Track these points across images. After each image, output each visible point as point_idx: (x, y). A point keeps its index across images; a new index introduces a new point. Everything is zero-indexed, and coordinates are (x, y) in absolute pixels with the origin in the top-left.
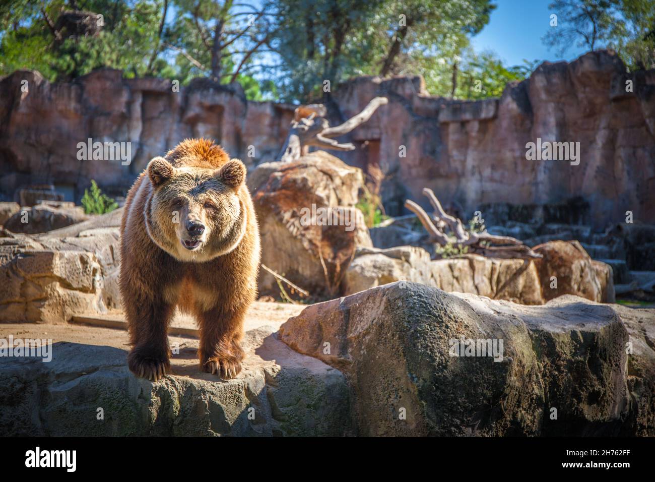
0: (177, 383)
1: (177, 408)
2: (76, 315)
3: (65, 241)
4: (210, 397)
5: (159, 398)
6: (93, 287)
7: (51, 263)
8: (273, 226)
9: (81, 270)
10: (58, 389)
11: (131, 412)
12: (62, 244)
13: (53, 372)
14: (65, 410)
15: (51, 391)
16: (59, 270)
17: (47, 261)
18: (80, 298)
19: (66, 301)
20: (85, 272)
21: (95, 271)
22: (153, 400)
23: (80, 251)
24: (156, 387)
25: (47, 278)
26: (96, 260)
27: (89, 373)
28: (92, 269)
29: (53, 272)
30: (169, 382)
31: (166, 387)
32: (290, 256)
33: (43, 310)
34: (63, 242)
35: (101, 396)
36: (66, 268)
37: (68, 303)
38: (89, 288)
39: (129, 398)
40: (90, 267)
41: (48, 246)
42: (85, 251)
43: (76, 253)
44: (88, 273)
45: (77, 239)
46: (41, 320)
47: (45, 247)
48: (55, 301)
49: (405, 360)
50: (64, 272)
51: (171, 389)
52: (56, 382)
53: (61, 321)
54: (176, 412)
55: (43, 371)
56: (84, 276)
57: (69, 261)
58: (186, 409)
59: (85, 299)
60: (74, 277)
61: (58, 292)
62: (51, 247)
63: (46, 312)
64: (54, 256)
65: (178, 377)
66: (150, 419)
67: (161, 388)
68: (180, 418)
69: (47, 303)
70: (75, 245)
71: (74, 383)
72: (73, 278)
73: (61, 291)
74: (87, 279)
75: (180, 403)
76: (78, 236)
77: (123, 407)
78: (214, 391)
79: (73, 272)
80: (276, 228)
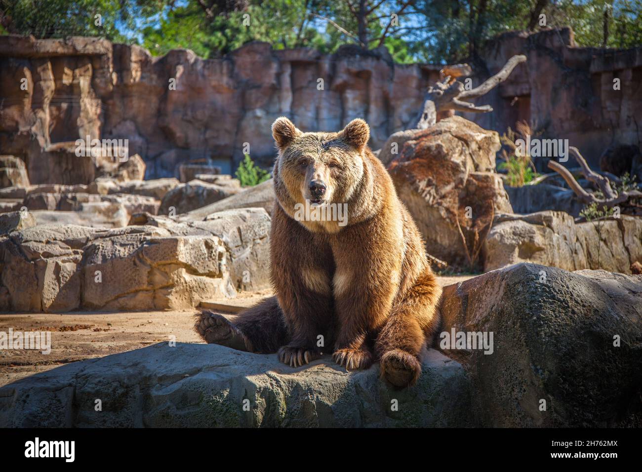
0: (282, 383)
1: (283, 410)
2: (203, 301)
3: (193, 225)
4: (317, 397)
5: (264, 400)
6: (220, 271)
7: (176, 250)
8: (408, 195)
9: (207, 256)
10: (160, 393)
11: (235, 415)
12: (189, 229)
13: (155, 375)
14: (168, 415)
15: (153, 395)
16: (184, 256)
17: (172, 248)
18: (207, 283)
19: (193, 287)
20: (211, 257)
21: (221, 255)
22: (257, 402)
23: (207, 235)
24: (260, 388)
25: (173, 265)
26: (223, 244)
27: (192, 374)
28: (217, 254)
29: (178, 259)
30: (274, 382)
31: (271, 388)
32: (427, 226)
33: (170, 297)
34: (191, 226)
35: (204, 399)
36: (191, 254)
37: (195, 288)
38: (215, 273)
39: (233, 400)
40: (215, 252)
41: (175, 231)
42: (212, 235)
43: (201, 238)
44: (214, 257)
45: (204, 222)
46: (169, 308)
47: (172, 233)
48: (182, 288)
49: (528, 351)
50: (189, 258)
51: (276, 389)
52: (158, 385)
53: (189, 307)
54: (282, 414)
55: (145, 374)
56: (210, 261)
57: (193, 247)
58: (293, 410)
59: (212, 284)
60: (200, 263)
61: (184, 278)
62: (177, 232)
63: (174, 299)
64: (179, 242)
65: (283, 376)
66: (256, 422)
67: (266, 389)
68: (287, 420)
69: (174, 290)
70: (202, 229)
71: (176, 386)
72: (198, 264)
73: (187, 277)
74: (213, 263)
75: (286, 403)
76: (205, 220)
77: (227, 410)
78: (321, 390)
79: (198, 257)
80: (412, 197)
